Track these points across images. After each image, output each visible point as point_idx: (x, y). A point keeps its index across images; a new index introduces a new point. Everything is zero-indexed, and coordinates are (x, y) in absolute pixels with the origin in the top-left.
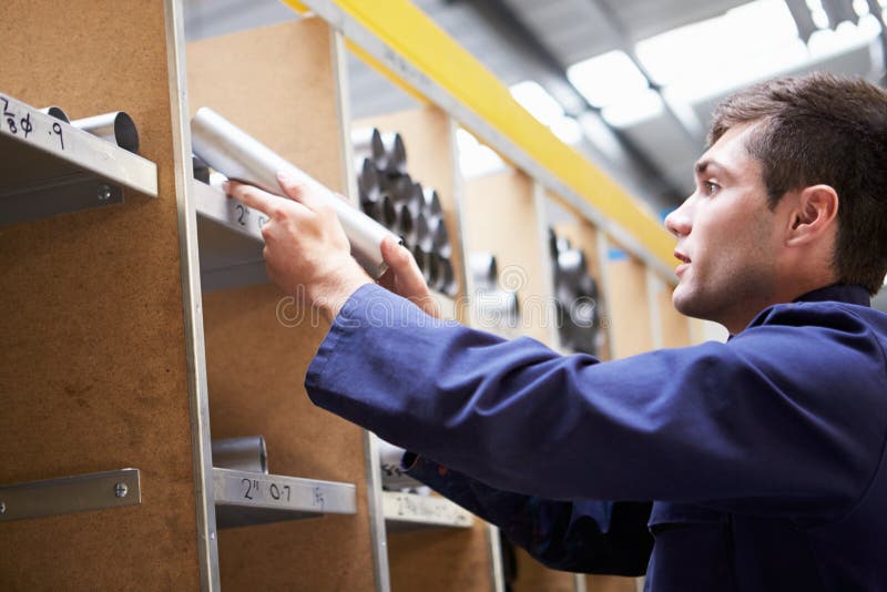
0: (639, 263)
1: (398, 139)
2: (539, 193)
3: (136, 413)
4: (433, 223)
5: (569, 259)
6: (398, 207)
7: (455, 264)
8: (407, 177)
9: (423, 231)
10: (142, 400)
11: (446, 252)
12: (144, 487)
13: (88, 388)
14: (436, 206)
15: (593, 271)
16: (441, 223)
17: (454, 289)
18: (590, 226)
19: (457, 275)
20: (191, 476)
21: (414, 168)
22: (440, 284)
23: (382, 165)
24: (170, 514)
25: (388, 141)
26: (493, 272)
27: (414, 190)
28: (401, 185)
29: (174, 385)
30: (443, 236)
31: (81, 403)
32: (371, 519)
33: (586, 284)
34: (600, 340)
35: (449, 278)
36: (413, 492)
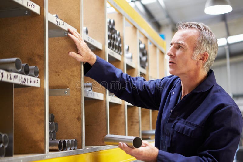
0: (155, 46)
1: (114, 21)
2: (138, 31)
3: (70, 78)
4: (119, 39)
5: (142, 46)
6: (113, 36)
7: (122, 48)
8: (115, 29)
9: (117, 41)
10: (71, 76)
11: (121, 45)
12: (71, 92)
13: (60, 72)
14: (119, 35)
15: (146, 49)
16: (120, 39)
17: (121, 53)
18: (146, 38)
19: (122, 51)
20: (80, 91)
21: (116, 27)
22: (119, 52)
23: (111, 27)
24: (76, 98)
25: (112, 21)
26: (128, 49)
27: (115, 32)
28: (113, 31)
29: (78, 73)
30: (120, 42)
31: (58, 75)
32: (106, 101)
33: (145, 52)
34: (147, 64)
35: (121, 51)
36: (112, 96)
